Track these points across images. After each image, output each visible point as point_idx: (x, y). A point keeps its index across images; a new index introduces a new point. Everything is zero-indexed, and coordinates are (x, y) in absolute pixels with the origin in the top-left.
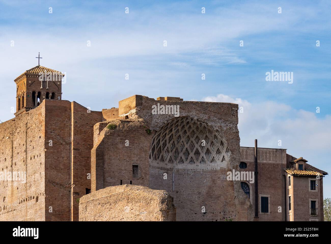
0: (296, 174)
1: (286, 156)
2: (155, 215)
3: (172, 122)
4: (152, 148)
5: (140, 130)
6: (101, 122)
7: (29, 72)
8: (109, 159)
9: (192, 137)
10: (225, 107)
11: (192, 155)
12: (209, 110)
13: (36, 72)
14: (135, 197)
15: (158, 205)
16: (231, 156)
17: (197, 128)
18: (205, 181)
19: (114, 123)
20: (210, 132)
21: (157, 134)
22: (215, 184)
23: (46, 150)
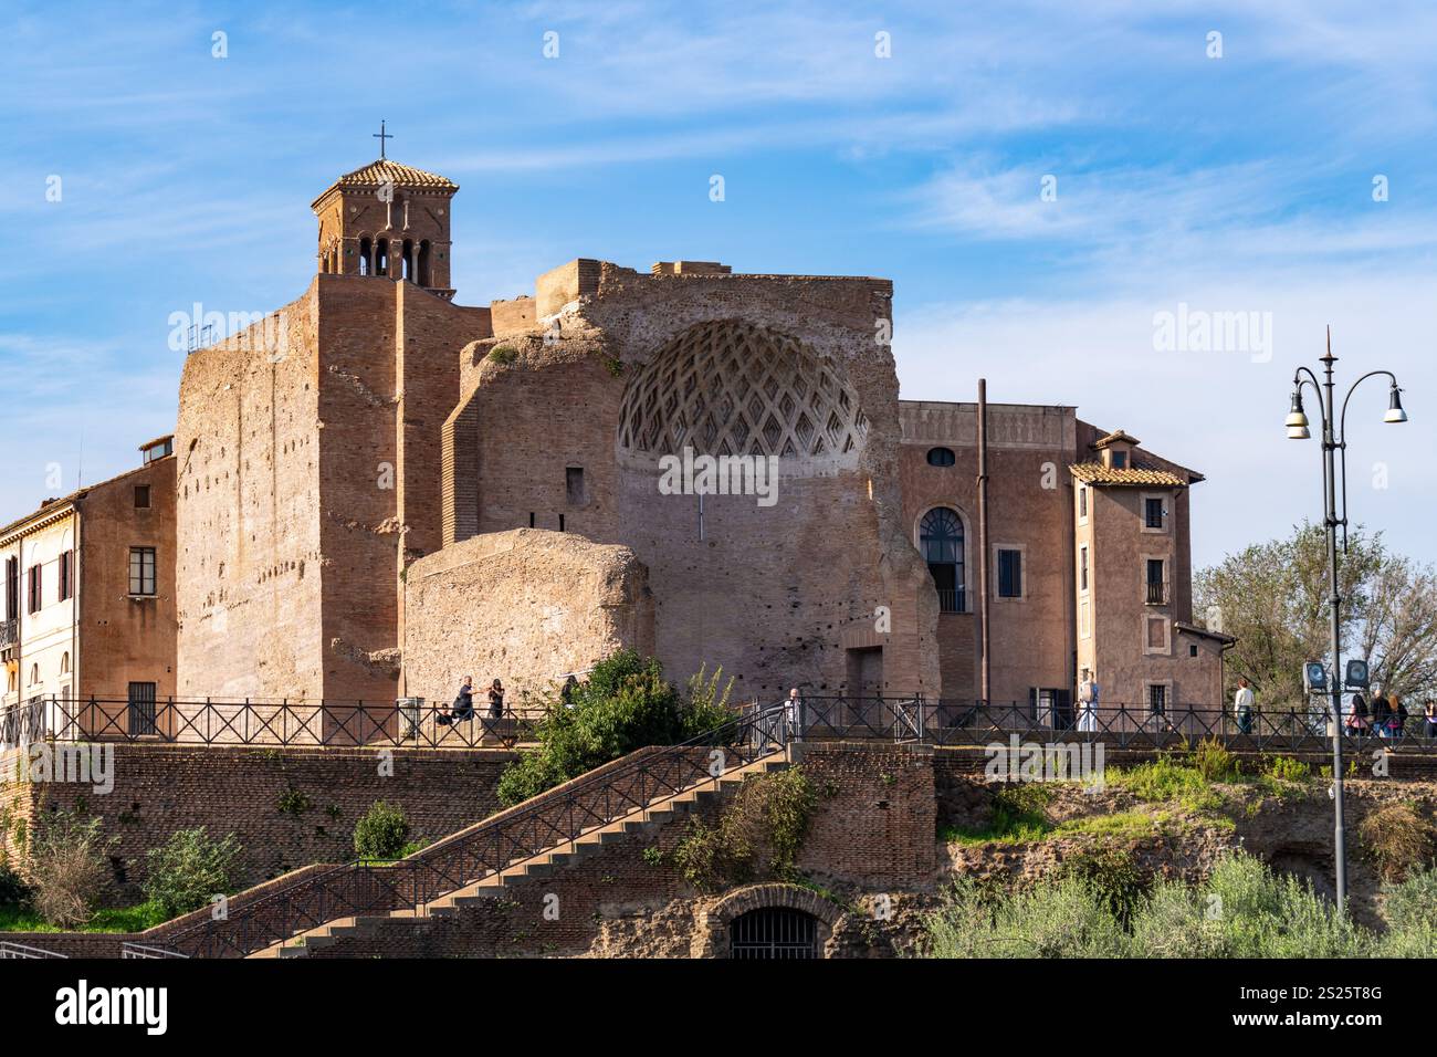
0: (1100, 480)
1: (1074, 426)
2: (589, 619)
3: (690, 337)
4: (633, 412)
5: (587, 363)
6: (479, 342)
7: (351, 181)
8: (496, 450)
9: (757, 381)
10: (853, 290)
11: (756, 432)
12: (802, 300)
13: (370, 180)
14: (542, 567)
15: (596, 590)
16: (869, 434)
17: (770, 354)
18: (795, 511)
19: (511, 345)
20: (808, 364)
21: (645, 375)
22: (825, 518)
23: (321, 425)
